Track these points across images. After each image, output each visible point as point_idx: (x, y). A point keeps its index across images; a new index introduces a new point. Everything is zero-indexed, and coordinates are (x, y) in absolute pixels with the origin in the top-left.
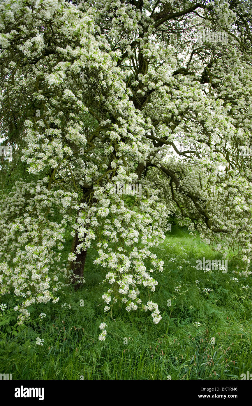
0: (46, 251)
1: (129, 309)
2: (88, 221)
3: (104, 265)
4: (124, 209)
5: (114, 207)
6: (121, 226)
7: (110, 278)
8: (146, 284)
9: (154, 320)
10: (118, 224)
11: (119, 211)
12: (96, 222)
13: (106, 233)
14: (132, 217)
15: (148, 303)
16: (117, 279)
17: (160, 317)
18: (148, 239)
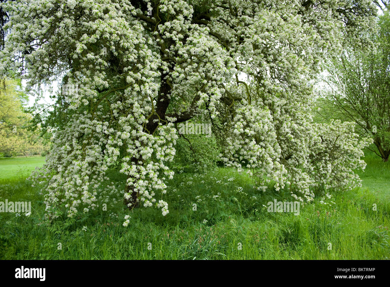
0: (87, 165)
1: (145, 205)
2: (115, 142)
3: (127, 173)
4: (141, 133)
5: (134, 132)
6: (140, 145)
7: (129, 181)
8: (157, 187)
9: (163, 213)
10: (138, 144)
11: (138, 135)
12: (121, 143)
13: (129, 150)
14: (148, 139)
15: (160, 201)
16: (134, 183)
17: (168, 211)
18: (161, 155)
